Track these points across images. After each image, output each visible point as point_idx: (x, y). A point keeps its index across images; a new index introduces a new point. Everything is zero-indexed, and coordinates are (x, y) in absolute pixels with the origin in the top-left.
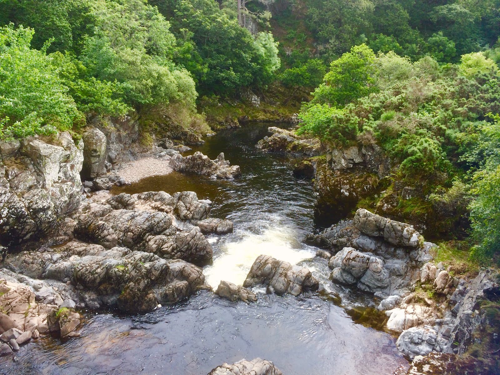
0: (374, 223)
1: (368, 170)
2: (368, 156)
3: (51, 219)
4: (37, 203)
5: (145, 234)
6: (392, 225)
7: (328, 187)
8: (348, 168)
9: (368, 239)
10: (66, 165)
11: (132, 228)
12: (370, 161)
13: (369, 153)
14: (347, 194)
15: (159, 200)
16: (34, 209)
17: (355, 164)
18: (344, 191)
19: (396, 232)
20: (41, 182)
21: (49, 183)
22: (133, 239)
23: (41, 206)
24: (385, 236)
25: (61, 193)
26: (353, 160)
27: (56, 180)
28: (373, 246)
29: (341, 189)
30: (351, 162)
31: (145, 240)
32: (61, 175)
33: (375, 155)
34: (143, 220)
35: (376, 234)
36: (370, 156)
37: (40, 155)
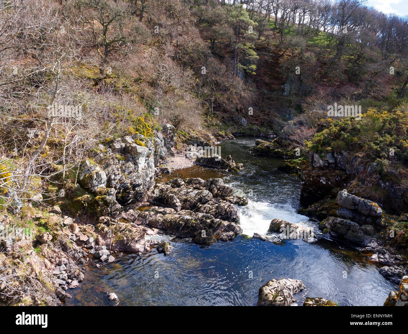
0: (352, 200)
1: (338, 167)
2: (339, 159)
3: (142, 192)
4: (135, 181)
5: (197, 203)
6: (364, 202)
7: (311, 179)
8: (325, 166)
9: (347, 211)
10: (148, 159)
11: (189, 199)
12: (340, 162)
13: (340, 157)
14: (324, 183)
15: (198, 183)
16: (133, 185)
17: (329, 163)
18: (322, 181)
19: (367, 206)
20: (137, 169)
21: (140, 169)
22: (190, 206)
23: (137, 183)
24: (359, 209)
25: (146, 176)
26: (328, 161)
27: (144, 168)
28: (350, 216)
29: (320, 179)
30: (327, 162)
31: (198, 207)
32: (146, 165)
33: (343, 158)
34: (194, 195)
35: (353, 208)
36: (340, 158)
37: (137, 152)
